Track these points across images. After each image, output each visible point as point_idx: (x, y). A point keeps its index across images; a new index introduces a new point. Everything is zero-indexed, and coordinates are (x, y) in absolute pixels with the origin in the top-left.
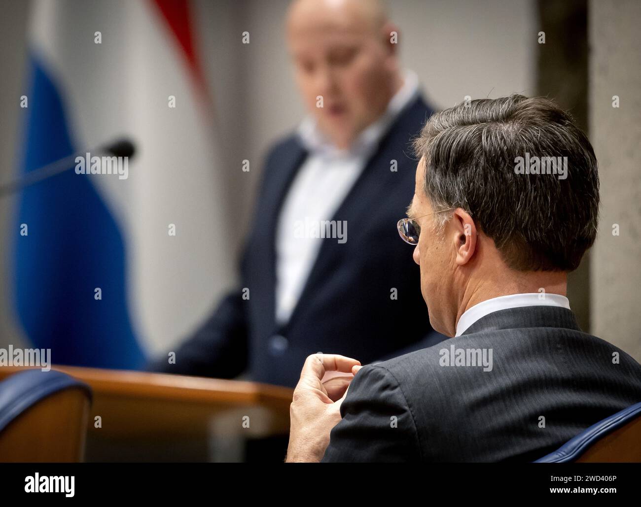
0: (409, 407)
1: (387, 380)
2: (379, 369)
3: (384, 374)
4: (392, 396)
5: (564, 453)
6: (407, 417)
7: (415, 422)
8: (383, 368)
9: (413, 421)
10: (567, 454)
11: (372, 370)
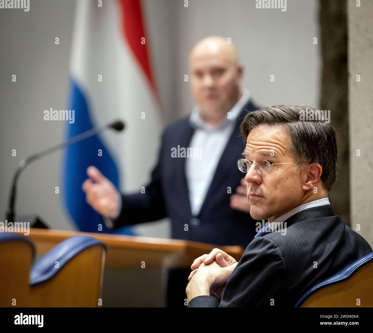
0: (283, 258)
1: (272, 243)
2: (267, 239)
3: (270, 241)
4: (275, 252)
5: (343, 275)
6: (283, 262)
7: (286, 265)
8: (268, 238)
9: (285, 265)
10: (345, 275)
11: (263, 239)
